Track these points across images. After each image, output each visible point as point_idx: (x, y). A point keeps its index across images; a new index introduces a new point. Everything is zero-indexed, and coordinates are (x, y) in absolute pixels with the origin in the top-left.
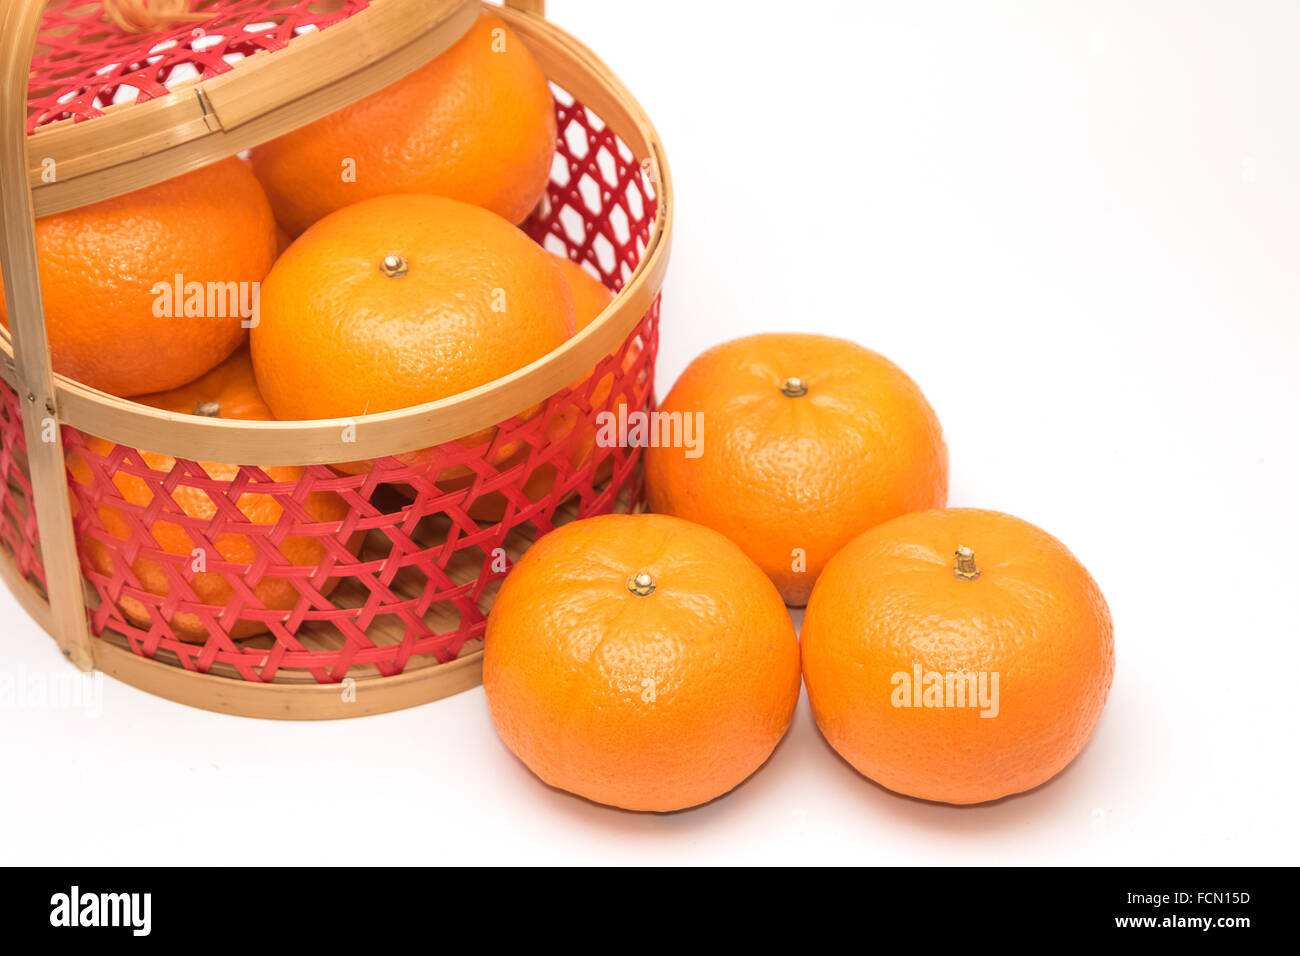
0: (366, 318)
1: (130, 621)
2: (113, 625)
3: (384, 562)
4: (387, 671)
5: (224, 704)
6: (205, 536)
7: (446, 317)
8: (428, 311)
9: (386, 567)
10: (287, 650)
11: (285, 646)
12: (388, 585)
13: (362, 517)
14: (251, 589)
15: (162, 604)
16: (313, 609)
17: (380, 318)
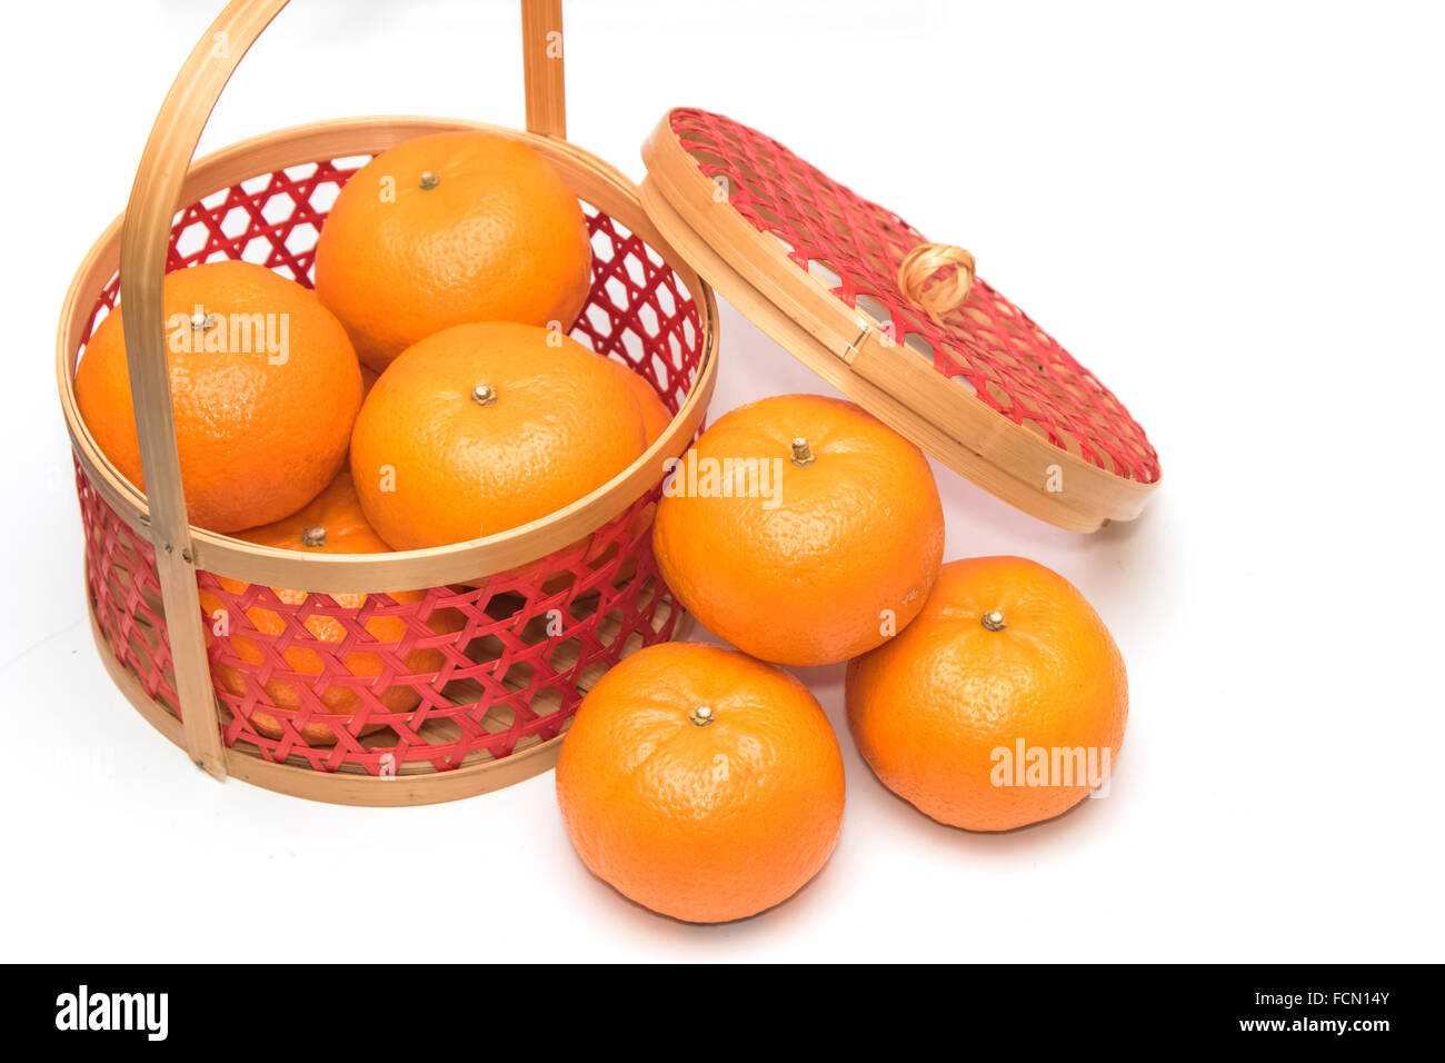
0: (468, 447)
1: (262, 733)
2: (244, 737)
3: (498, 662)
4: (499, 753)
5: (354, 798)
6: (335, 656)
7: (540, 439)
8: (524, 435)
9: (500, 666)
10: (410, 745)
11: (408, 743)
12: (500, 680)
13: (479, 626)
14: (377, 697)
15: (294, 717)
16: (433, 708)
17: (480, 445)
